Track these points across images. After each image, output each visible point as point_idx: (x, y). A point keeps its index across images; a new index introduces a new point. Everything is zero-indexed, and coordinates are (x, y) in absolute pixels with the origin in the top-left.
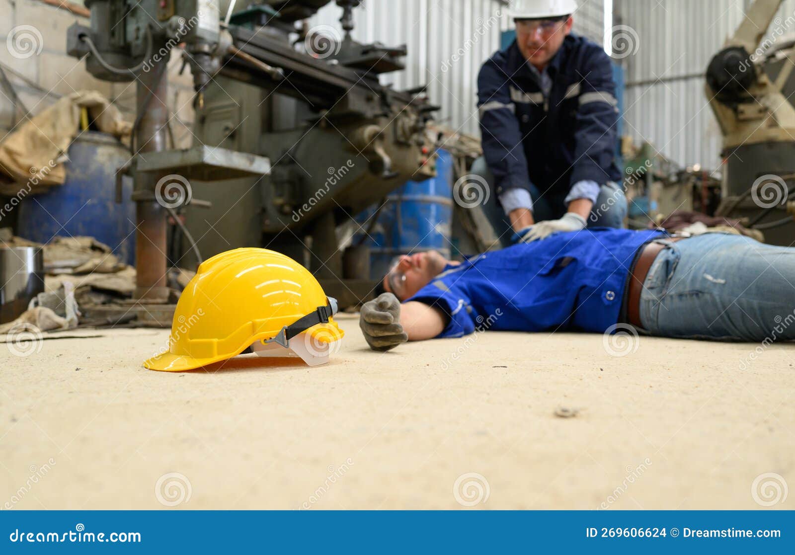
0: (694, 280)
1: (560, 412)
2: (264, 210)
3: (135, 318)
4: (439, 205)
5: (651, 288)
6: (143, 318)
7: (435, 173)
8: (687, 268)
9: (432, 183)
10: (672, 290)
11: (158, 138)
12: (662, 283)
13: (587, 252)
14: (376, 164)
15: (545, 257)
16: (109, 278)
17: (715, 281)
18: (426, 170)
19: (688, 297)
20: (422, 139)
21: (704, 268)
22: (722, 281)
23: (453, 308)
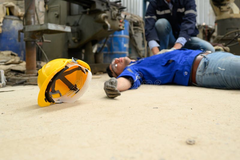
0: (214, 69)
1: (188, 142)
2: (68, 41)
3: (26, 81)
4: (125, 38)
5: (200, 71)
6: (28, 81)
7: (124, 28)
8: (212, 65)
9: (123, 32)
10: (207, 72)
11: (32, 20)
12: (204, 69)
13: (178, 59)
14: (106, 26)
15: (164, 59)
16: (17, 66)
17: (222, 69)
18: (121, 28)
19: (213, 74)
20: (120, 18)
21: (218, 65)
22: (224, 70)
23: (134, 79)
